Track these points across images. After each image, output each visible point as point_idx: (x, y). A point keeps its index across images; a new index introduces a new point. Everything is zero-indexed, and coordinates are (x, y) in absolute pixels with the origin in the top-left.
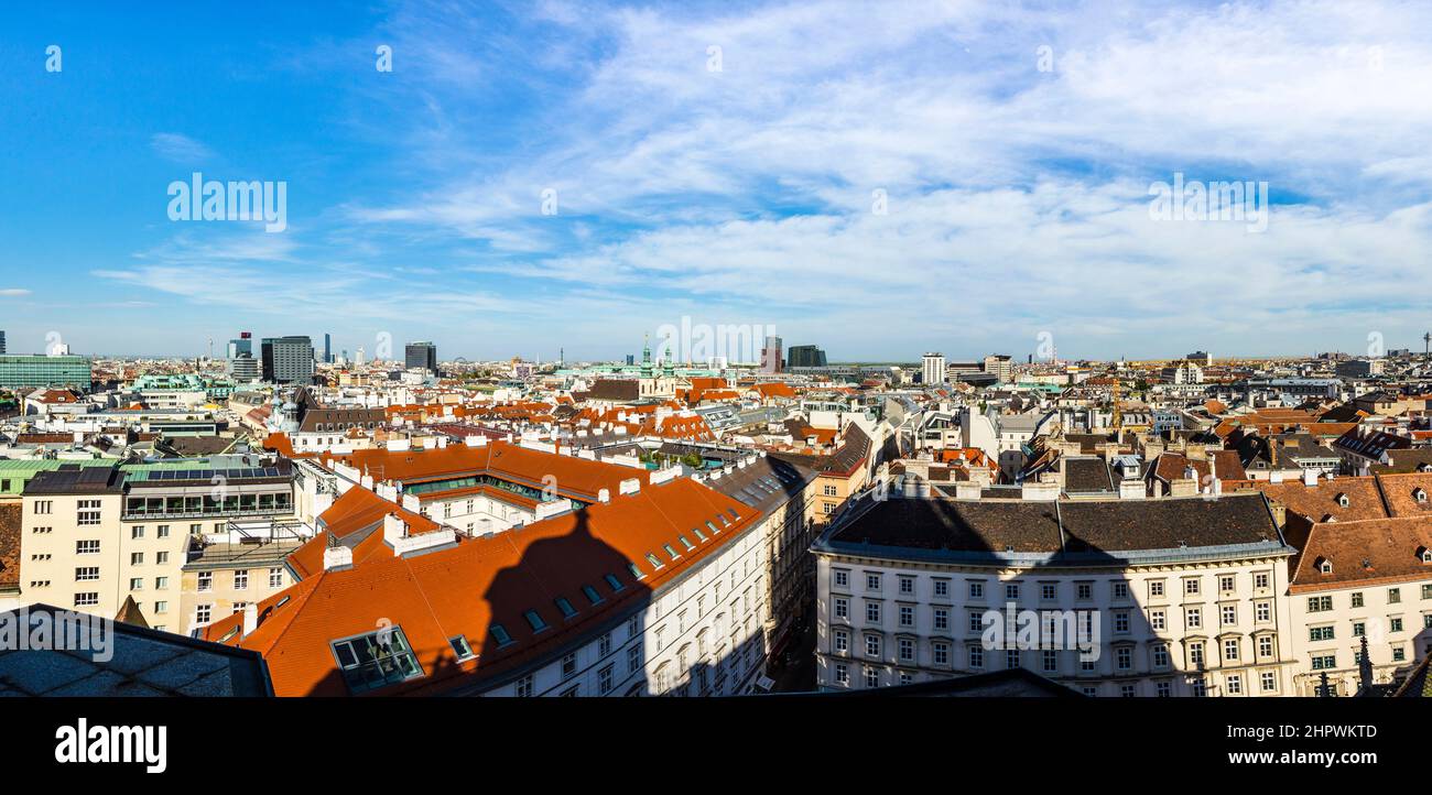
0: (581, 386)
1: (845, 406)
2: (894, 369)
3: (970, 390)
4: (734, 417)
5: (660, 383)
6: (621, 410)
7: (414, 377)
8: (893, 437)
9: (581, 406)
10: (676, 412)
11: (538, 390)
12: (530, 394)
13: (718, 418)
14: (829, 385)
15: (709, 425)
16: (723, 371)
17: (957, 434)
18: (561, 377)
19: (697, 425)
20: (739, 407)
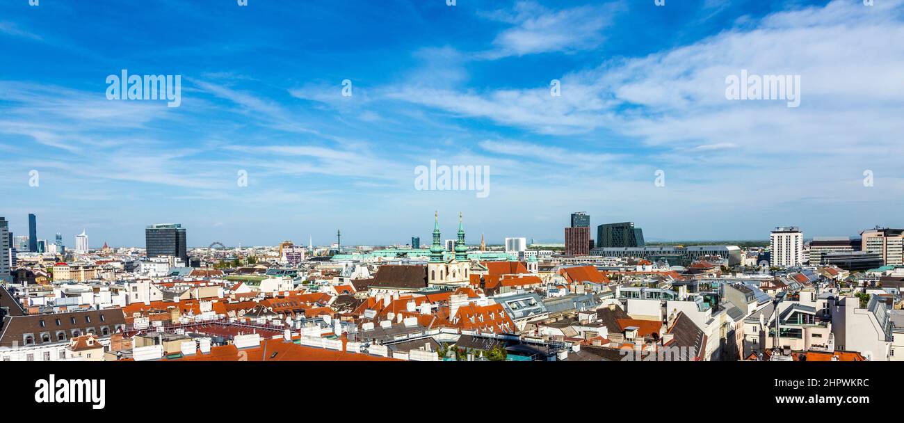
0: (364, 274)
1: (671, 293)
2: (730, 248)
3: (842, 275)
4: (538, 306)
5: (452, 268)
6: (411, 299)
7: (160, 267)
8: (732, 334)
9: (362, 295)
10: (473, 300)
11: (313, 279)
12: (304, 283)
13: (519, 306)
14: (649, 268)
15: (510, 315)
16: (521, 254)
17: (826, 332)
18: (341, 262)
19: (497, 316)
20: (543, 294)
